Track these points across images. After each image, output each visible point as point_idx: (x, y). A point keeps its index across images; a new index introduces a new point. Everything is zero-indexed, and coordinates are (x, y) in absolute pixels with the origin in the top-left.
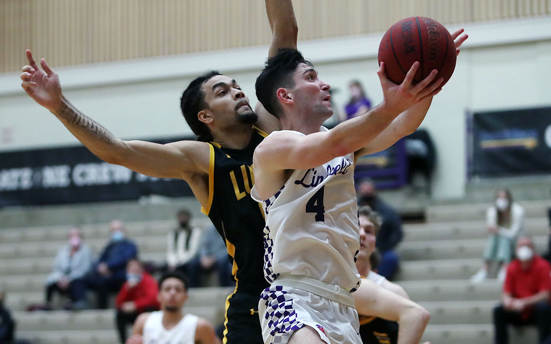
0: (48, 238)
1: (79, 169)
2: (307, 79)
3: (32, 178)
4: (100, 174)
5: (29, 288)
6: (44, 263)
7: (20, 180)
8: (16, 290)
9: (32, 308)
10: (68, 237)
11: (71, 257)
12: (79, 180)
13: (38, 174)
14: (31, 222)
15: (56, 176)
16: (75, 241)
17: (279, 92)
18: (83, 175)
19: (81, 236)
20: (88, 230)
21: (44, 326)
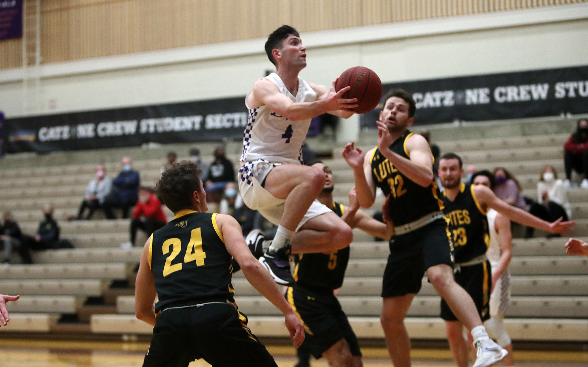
0: (81, 172)
1: (101, 126)
2: (291, 44)
3: (70, 132)
4: (115, 129)
5: (69, 205)
6: (79, 188)
7: (61, 133)
8: (60, 207)
9: (71, 219)
10: (96, 171)
11: (97, 184)
12: (101, 133)
13: (73, 130)
14: (70, 162)
15: (86, 131)
16: (100, 174)
17: (274, 52)
18: (104, 129)
19: (104, 170)
20: (108, 166)
21: (80, 230)
